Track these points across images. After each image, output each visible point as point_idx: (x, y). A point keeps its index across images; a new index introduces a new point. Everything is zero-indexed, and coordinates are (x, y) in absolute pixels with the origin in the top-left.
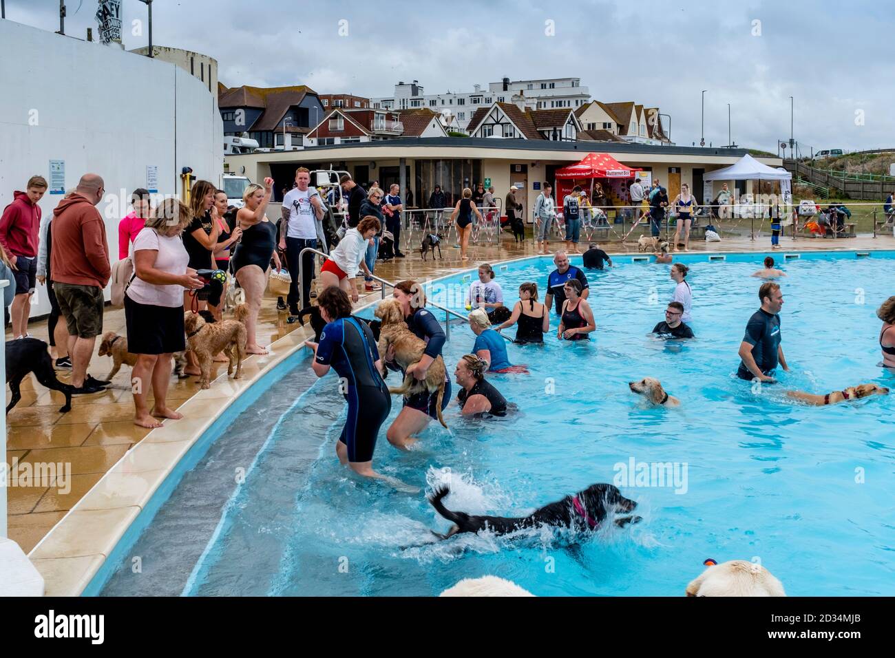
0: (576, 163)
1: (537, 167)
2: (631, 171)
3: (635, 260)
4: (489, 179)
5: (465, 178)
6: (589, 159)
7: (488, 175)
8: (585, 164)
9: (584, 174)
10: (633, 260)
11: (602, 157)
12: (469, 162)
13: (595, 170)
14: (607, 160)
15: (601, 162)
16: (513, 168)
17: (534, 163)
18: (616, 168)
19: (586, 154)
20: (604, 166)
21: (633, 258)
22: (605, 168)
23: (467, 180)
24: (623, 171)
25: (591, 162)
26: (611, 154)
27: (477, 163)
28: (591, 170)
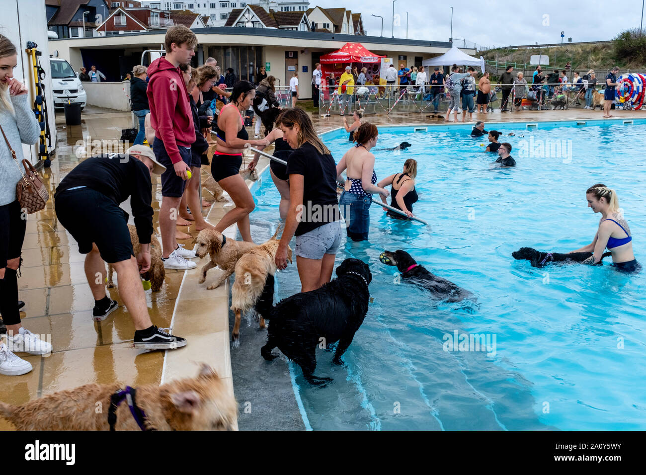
0: (337, 50)
1: (306, 54)
2: (378, 58)
3: (417, 130)
4: (269, 63)
5: (250, 62)
6: (347, 47)
7: (268, 59)
8: (344, 52)
9: (344, 60)
10: (415, 130)
11: (356, 46)
12: (253, 48)
13: (353, 56)
14: (360, 48)
15: (356, 50)
16: (287, 53)
17: (304, 50)
18: (368, 55)
19: (344, 43)
20: (359, 53)
21: (415, 128)
22: (360, 55)
23: (251, 63)
24: (373, 57)
25: (349, 50)
26: (362, 44)
27: (259, 49)
28: (350, 56)
